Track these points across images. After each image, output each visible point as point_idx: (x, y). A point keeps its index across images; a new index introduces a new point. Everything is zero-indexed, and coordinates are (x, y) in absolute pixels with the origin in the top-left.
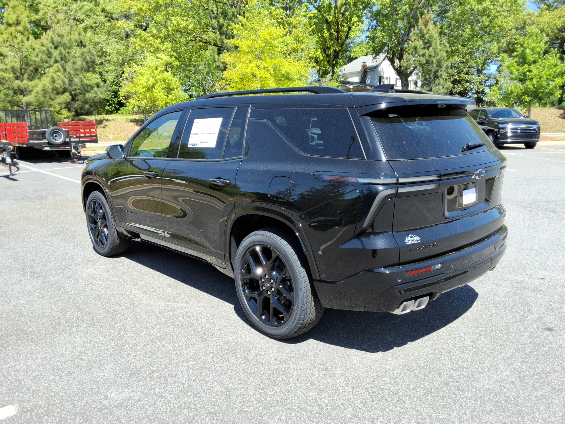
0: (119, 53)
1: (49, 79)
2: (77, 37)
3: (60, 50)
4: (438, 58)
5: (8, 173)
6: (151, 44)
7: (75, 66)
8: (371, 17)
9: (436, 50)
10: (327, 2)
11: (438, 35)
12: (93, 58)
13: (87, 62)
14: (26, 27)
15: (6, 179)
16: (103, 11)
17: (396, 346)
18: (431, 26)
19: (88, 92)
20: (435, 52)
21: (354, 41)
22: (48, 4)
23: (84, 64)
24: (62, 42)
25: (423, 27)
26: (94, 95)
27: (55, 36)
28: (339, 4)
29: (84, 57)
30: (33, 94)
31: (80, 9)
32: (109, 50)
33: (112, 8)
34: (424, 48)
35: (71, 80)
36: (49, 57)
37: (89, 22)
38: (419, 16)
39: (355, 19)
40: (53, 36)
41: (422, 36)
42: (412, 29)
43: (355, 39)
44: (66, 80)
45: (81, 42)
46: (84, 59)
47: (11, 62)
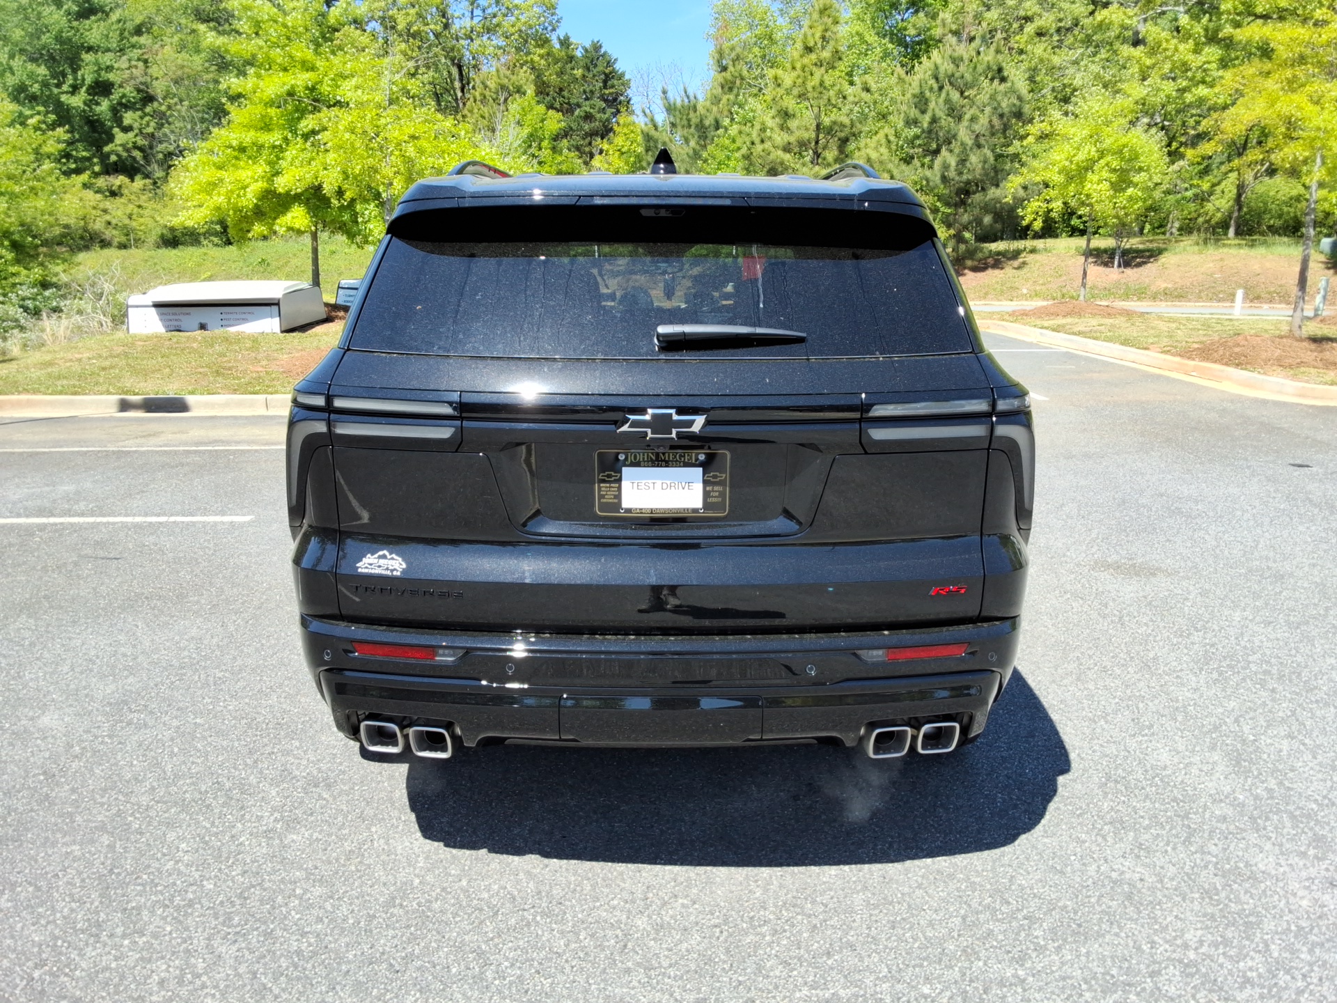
3: (948, 93)
7: (974, 127)
13: (1002, 116)
23: (996, 119)
24: (957, 75)
29: (995, 104)
35: (963, 161)
44: (953, 161)
45: (1000, 70)
46: (995, 109)
47: (798, 128)
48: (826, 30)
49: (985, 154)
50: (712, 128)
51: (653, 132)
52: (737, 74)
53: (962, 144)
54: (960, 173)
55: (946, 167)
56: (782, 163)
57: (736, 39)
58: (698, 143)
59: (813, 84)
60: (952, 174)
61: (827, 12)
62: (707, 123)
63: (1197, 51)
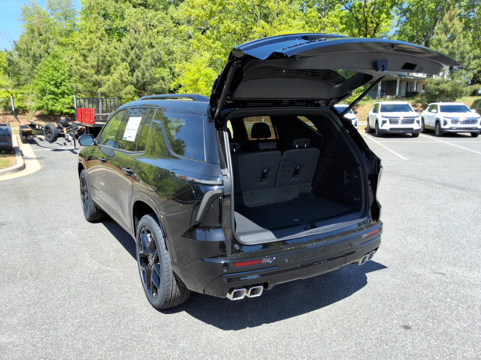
0: (183, 52)
1: (118, 74)
2: (148, 40)
3: (135, 50)
4: (461, 49)
5: (73, 148)
6: (206, 44)
7: (146, 63)
8: (401, 13)
9: (460, 44)
10: (358, 3)
11: (461, 30)
12: (160, 56)
13: (155, 60)
14: (103, 34)
15: (70, 152)
16: (172, 18)
17: (249, 327)
18: (456, 21)
19: (156, 83)
20: (458, 45)
21: (387, 34)
22: (130, 14)
23: (153, 61)
24: (137, 44)
25: (448, 21)
26: (160, 86)
27: (132, 39)
28: (368, 4)
29: (153, 56)
30: (106, 86)
31: (155, 17)
32: (174, 49)
33: (177, 16)
34: (448, 41)
35: (143, 75)
36: (127, 56)
37: (160, 28)
38: (445, 11)
39: (384, 16)
40: (130, 39)
41: (447, 31)
42: (438, 24)
43: (388, 33)
44: (140, 74)
45: (151, 44)
46: (153, 57)
47: (91, 61)
48: (98, 26)
49: (150, 73)
50: (39, 57)
51: (11, 58)
52: (47, 37)
53: (142, 69)
54: (143, 79)
55: (138, 77)
56: (86, 74)
57: (33, 22)
58: (33, 63)
59: (95, 45)
60: (140, 79)
61: (97, 19)
62: (37, 55)
63: (214, 43)
